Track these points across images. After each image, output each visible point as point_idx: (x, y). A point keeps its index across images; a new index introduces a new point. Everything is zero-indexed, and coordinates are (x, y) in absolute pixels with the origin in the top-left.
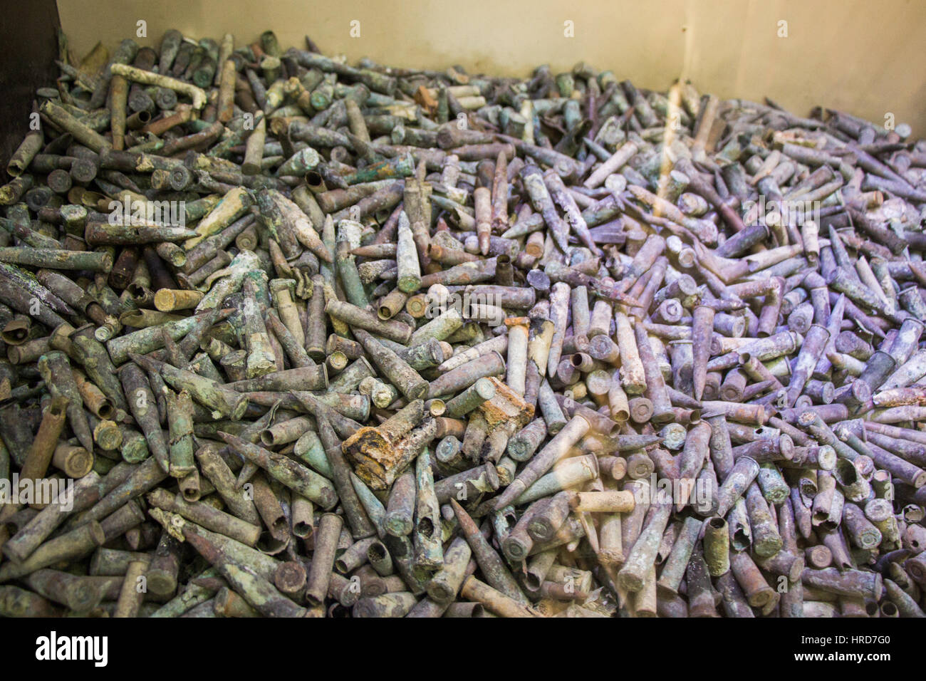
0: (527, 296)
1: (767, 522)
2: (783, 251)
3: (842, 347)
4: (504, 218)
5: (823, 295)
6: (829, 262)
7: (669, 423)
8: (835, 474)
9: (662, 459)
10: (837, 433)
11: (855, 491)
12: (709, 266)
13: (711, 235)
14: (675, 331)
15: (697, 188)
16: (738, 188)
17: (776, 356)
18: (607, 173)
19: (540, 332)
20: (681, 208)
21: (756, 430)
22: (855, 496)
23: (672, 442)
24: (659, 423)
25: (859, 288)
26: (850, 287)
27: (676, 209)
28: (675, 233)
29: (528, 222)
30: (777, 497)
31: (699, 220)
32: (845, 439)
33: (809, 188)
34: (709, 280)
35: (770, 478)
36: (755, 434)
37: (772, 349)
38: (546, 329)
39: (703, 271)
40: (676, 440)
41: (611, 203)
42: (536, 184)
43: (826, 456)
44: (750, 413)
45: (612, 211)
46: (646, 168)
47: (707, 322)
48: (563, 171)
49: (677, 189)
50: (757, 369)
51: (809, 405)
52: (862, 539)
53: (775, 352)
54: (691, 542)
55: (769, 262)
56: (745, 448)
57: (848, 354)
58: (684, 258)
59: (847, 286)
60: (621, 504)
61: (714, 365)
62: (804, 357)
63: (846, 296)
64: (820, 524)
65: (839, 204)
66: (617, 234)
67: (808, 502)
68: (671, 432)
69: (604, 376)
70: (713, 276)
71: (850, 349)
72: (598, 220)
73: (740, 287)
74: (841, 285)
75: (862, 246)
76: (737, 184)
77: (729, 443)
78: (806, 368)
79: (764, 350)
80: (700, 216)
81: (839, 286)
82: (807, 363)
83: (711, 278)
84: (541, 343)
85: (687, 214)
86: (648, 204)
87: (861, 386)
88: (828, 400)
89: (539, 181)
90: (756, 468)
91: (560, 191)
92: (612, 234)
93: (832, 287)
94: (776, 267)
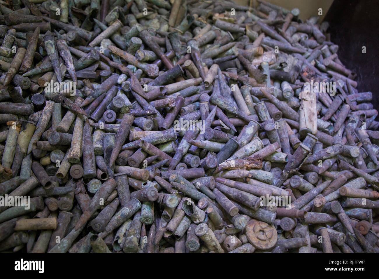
0: (27, 109)
1: (132, 236)
2: (191, 81)
3: (207, 137)
4: (28, 65)
5: (205, 106)
6: (216, 88)
7: (91, 179)
8: (184, 209)
9: (82, 199)
10: (195, 185)
11: (194, 218)
12: (137, 91)
13: (154, 72)
14: (111, 127)
15: (150, 46)
16: (176, 46)
17: (165, 141)
18: (102, 38)
20: (137, 58)
21: (143, 183)
22: (195, 220)
23: (93, 189)
24: (87, 179)
25: (225, 103)
26: (219, 102)
27: (135, 58)
28: (124, 72)
29: (41, 67)
30: (147, 221)
31: (148, 64)
32: (198, 188)
33: (219, 45)
34: (137, 99)
35: (145, 211)
36: (143, 185)
37: (162, 138)
38: (28, 127)
39: (134, 93)
40: (95, 188)
41: (90, 56)
42: (49, 46)
43: (171, 200)
44: (139, 174)
45: (90, 60)
46: (128, 35)
47: (126, 123)
48: (70, 38)
49: (134, 47)
50: (149, 149)
51: (184, 168)
52: (189, 246)
53: (163, 139)
54: (88, 246)
55: (181, 87)
56: (135, 193)
57: (210, 140)
58: (125, 86)
59: (218, 101)
60: (47, 225)
61: (127, 147)
62: (183, 142)
63: (218, 106)
64: (169, 237)
65: (234, 54)
66: (91, 73)
67: (165, 224)
68: (93, 184)
69: (59, 153)
70: (139, 96)
71: (210, 138)
72: (85, 65)
73: (156, 102)
74: (215, 102)
75: (237, 78)
76: (175, 44)
77: (128, 190)
78: (183, 148)
79: (156, 138)
80: (150, 62)
81: (214, 101)
82: (184, 145)
84: (24, 136)
85: (139, 61)
86: (119, 56)
87: (211, 158)
88: (194, 166)
89: (51, 44)
90: (138, 204)
91: (63, 50)
92: (89, 73)
93: (211, 103)
94: (183, 91)
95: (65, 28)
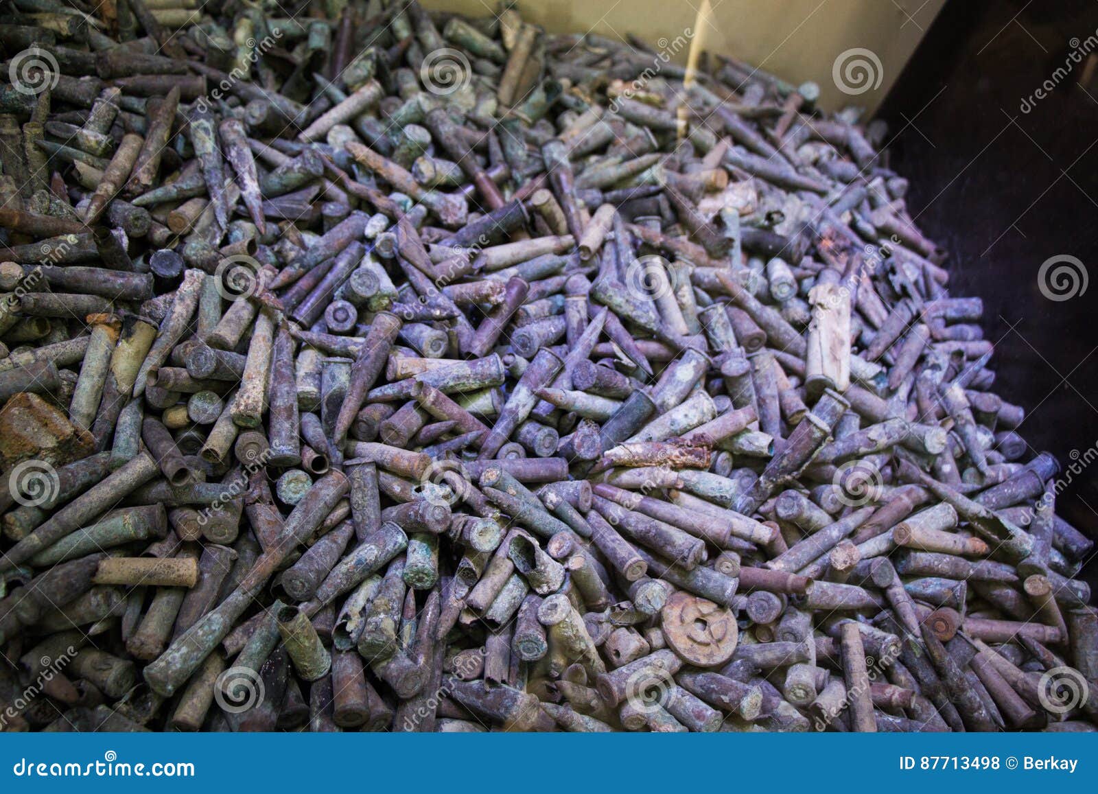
0: (136, 285)
1: (382, 616)
2: (547, 242)
3: (578, 382)
4: (145, 179)
5: (577, 307)
6: (608, 262)
7: (287, 469)
8: (513, 557)
9: (261, 518)
10: (542, 499)
11: (538, 580)
12: (411, 259)
13: (455, 215)
14: (343, 344)
15: (450, 151)
16: (513, 153)
17: (474, 387)
18: (331, 122)
19: (129, 335)
20: (416, 175)
21: (415, 487)
22: (539, 587)
23: (291, 495)
24: (276, 469)
25: (627, 301)
26: (614, 298)
27: (410, 177)
28: (381, 210)
29: (177, 185)
30: (420, 580)
31: (442, 194)
32: (551, 506)
33: (619, 159)
34: (411, 278)
35: (416, 554)
36: (413, 492)
37: (468, 378)
38: (138, 332)
39: (404, 264)
40: (295, 493)
41: (299, 165)
42: (201, 134)
43: (481, 533)
44: (406, 463)
45: (300, 175)
46: (395, 119)
47: (382, 335)
48: (253, 117)
49: (411, 150)
50: (433, 403)
51: (519, 457)
52: (521, 647)
53: (471, 381)
54: (272, 634)
55: (522, 256)
56: (393, 511)
57: (585, 391)
58: (382, 244)
59: (611, 296)
60: (173, 576)
61: (379, 394)
62: (519, 391)
63: (610, 309)
64: (472, 623)
65: (655, 183)
66: (301, 207)
67: (464, 591)
68: (290, 482)
69: (211, 399)
70: (416, 271)
71: (587, 385)
72: (285, 186)
73: (458, 289)
74: (603, 296)
75: (661, 243)
76: (512, 148)
77: (376, 502)
78: (517, 406)
79: (454, 378)
80: (448, 188)
81: (601, 296)
82: (521, 399)
83: (413, 274)
84: (126, 353)
85: (421, 184)
86: (370, 168)
87: (585, 436)
88: (544, 452)
89: (206, 130)
90: (401, 539)
91: (235, 144)
92: (294, 206)
93: (594, 299)
94: (525, 264)
95: (242, 92)
